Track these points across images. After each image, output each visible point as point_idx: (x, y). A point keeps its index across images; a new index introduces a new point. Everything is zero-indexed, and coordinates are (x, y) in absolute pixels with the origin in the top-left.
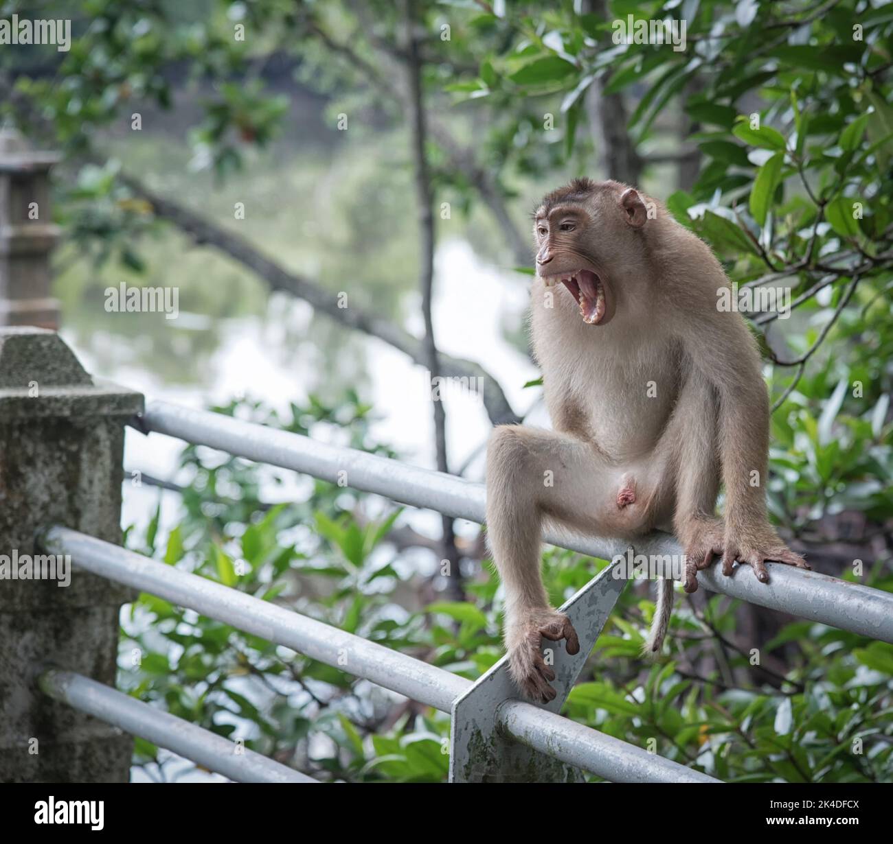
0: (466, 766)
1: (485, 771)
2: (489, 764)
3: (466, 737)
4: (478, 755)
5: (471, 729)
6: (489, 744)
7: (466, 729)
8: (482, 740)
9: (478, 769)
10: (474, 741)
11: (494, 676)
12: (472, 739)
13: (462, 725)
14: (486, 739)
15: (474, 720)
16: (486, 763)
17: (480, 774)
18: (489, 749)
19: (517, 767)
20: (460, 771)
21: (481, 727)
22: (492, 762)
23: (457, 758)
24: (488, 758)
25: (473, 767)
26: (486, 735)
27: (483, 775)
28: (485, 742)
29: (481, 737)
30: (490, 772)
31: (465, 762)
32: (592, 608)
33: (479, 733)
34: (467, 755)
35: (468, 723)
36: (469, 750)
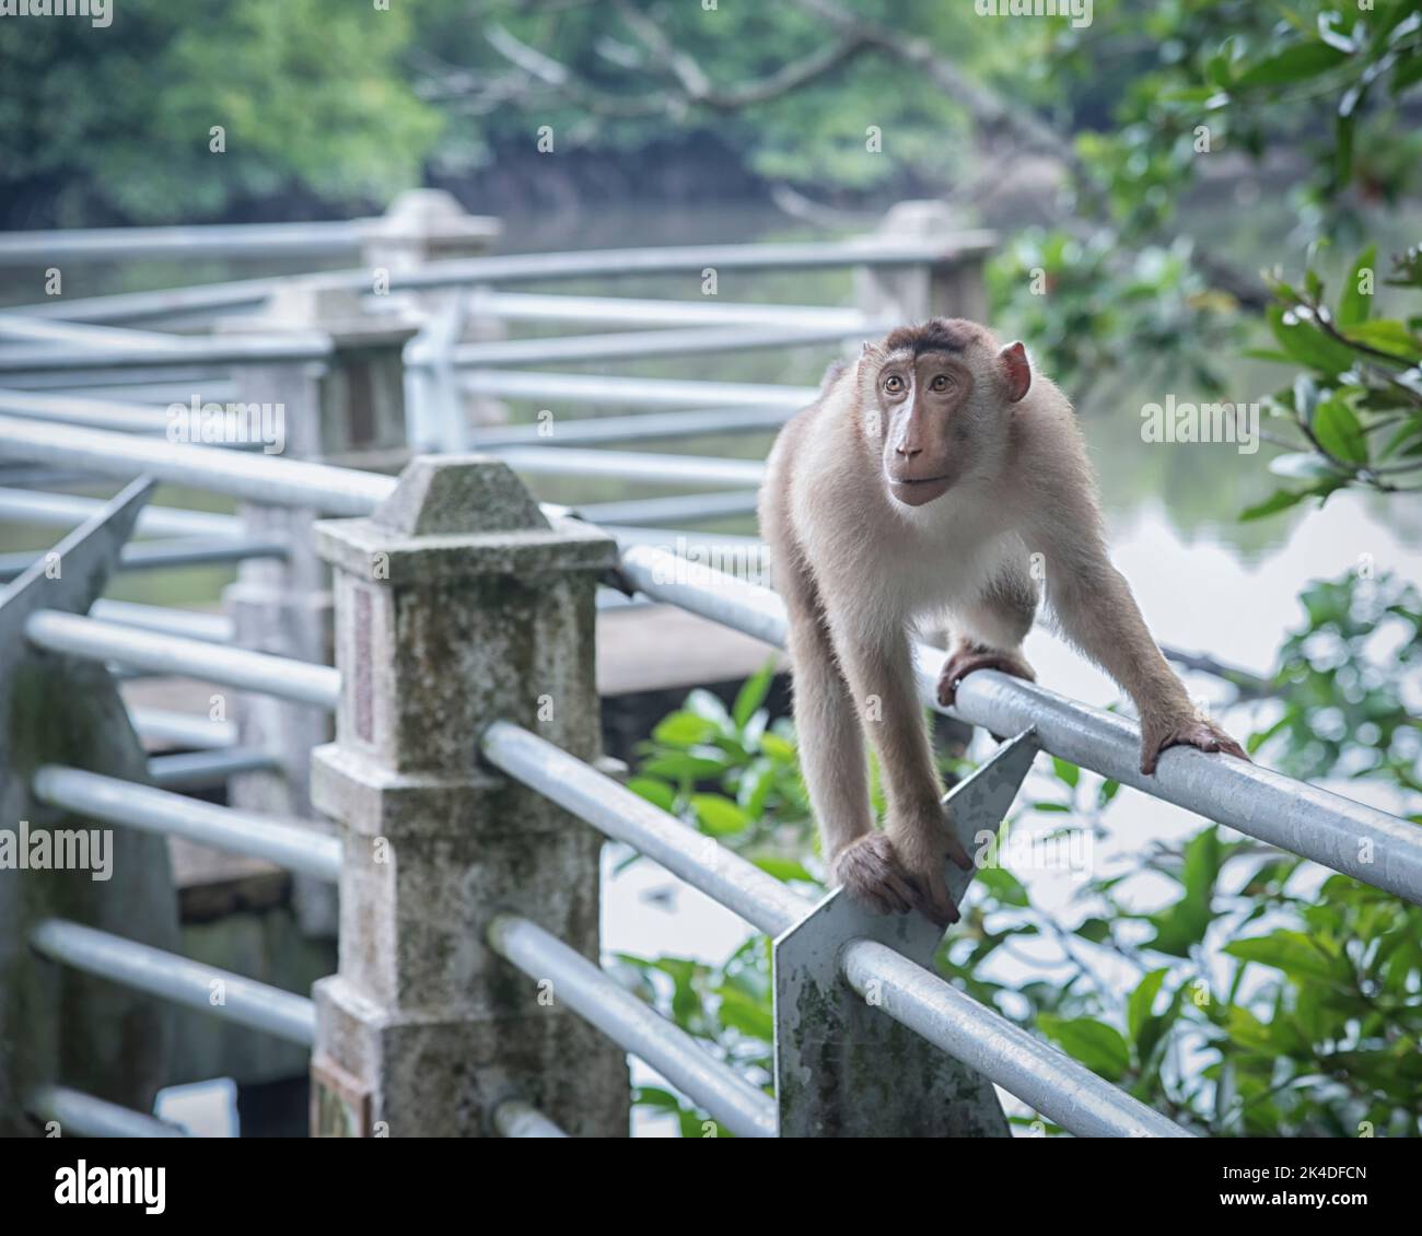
0: (796, 1031)
1: (825, 1037)
2: (831, 1027)
3: (795, 992)
4: (813, 1016)
5: (800, 979)
6: (829, 1000)
7: (793, 979)
8: (818, 994)
9: (815, 1034)
10: (806, 996)
11: (832, 906)
12: (803, 992)
13: (787, 974)
14: (825, 994)
15: (804, 967)
16: (826, 1026)
17: (816, 1041)
18: (830, 1007)
19: (873, 1031)
20: (788, 1037)
21: (815, 977)
22: (835, 1025)
23: (782, 1018)
24: (830, 1019)
25: (807, 1032)
26: (824, 987)
27: (823, 1042)
28: (822, 996)
29: (817, 991)
30: (833, 1038)
31: (795, 1024)
32: (976, 810)
33: (813, 985)
34: (797, 1016)
35: (795, 971)
36: (800, 1008)
